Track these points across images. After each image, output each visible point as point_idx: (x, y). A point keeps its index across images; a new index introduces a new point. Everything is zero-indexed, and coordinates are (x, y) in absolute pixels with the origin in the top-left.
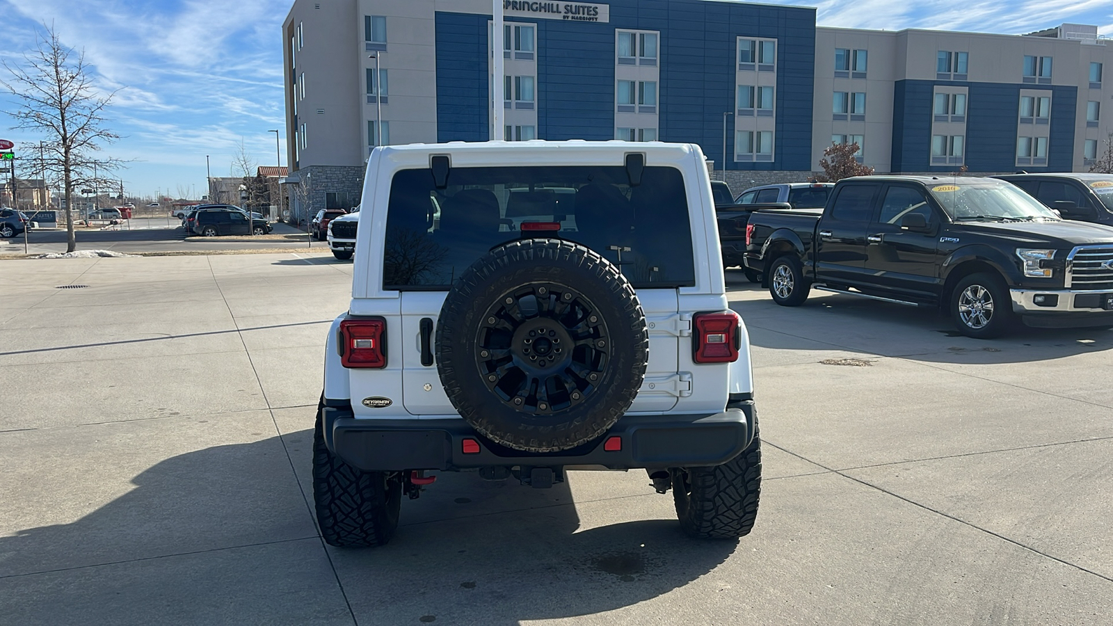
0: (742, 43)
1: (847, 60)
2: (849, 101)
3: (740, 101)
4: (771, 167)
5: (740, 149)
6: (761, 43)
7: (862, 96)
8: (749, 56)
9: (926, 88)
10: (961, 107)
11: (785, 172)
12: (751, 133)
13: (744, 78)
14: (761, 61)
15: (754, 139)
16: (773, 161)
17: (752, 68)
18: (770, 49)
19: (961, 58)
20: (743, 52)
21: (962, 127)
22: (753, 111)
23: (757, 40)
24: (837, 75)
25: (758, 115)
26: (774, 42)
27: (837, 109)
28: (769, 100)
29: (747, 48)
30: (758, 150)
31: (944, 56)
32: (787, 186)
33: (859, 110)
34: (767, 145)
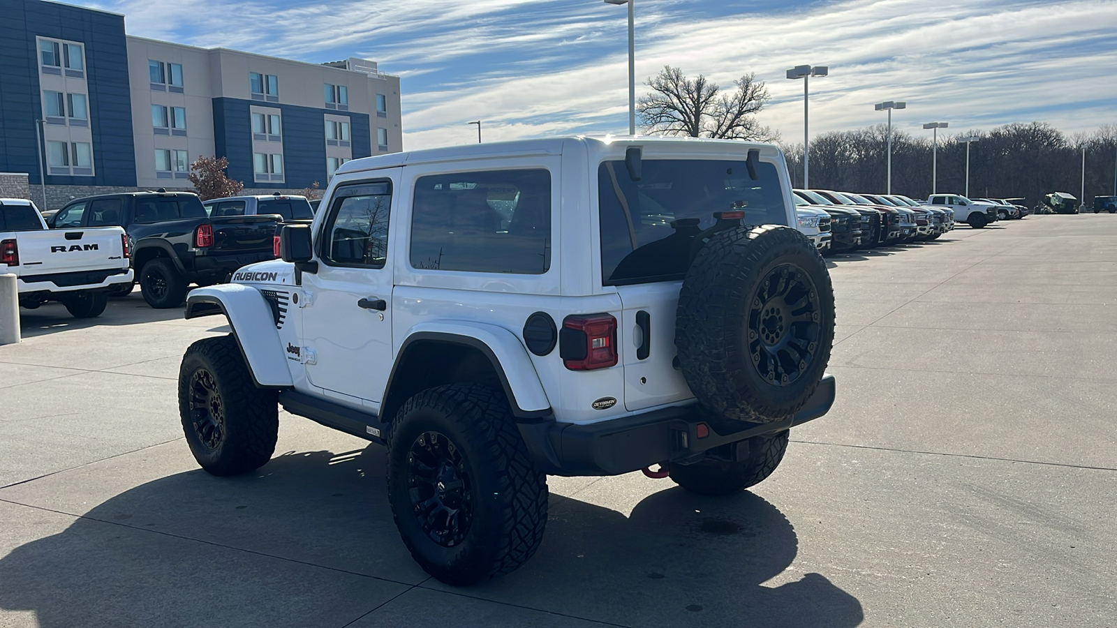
0: (42, 44)
1: (162, 73)
2: (168, 115)
3: (47, 107)
4: (92, 182)
5: (53, 160)
6: (65, 46)
7: (182, 110)
8: (53, 58)
9: (243, 107)
10: (276, 129)
11: (109, 187)
12: (65, 145)
13: (48, 83)
14: (67, 65)
15: (68, 151)
16: (94, 175)
17: (58, 72)
18: (77, 53)
19: (272, 81)
20: (45, 54)
21: (279, 146)
22: (64, 119)
23: (61, 42)
24: (153, 87)
25: (70, 125)
26: (80, 47)
27: (157, 123)
28: (82, 109)
29: (50, 49)
30: (75, 163)
31: (255, 78)
32: (254, 198)
33: (180, 125)
34: (85, 158)
